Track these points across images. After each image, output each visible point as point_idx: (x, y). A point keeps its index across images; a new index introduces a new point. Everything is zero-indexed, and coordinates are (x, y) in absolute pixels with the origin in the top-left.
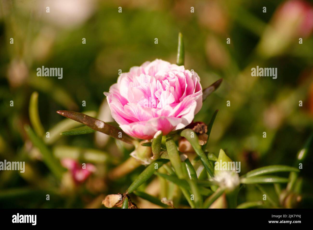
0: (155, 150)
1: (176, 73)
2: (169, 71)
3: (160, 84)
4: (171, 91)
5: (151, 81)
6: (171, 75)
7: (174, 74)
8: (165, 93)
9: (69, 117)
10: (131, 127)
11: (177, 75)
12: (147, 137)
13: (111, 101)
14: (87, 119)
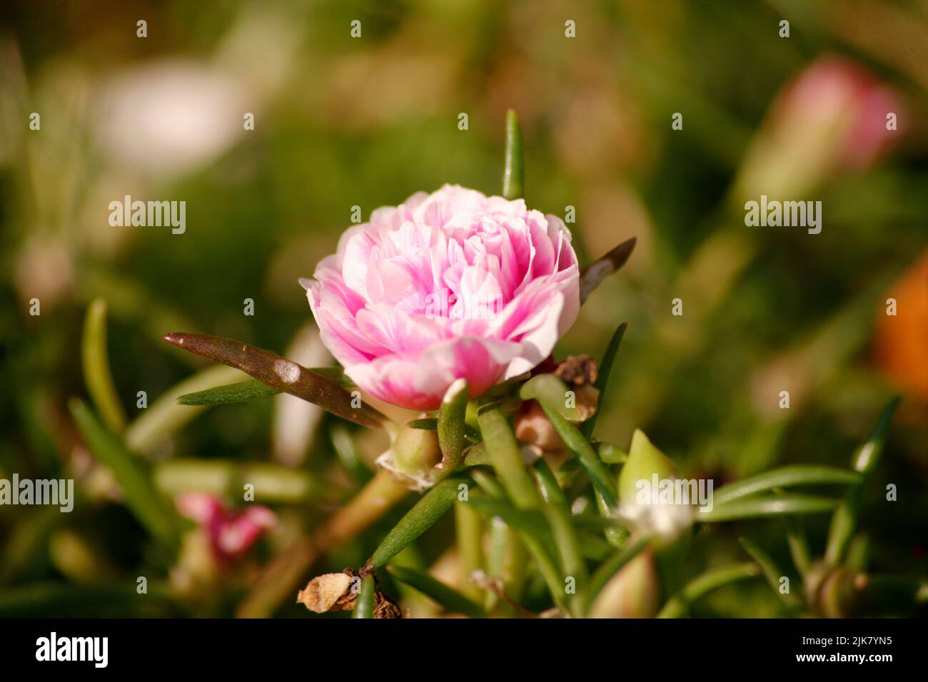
0: (447, 440)
1: (502, 219)
2: (482, 216)
3: (458, 249)
4: (490, 265)
5: (433, 242)
6: (488, 225)
7: (498, 222)
8: (472, 273)
9: (199, 351)
10: (378, 369)
11: (505, 226)
12: (425, 400)
13: (318, 303)
14: (249, 356)
